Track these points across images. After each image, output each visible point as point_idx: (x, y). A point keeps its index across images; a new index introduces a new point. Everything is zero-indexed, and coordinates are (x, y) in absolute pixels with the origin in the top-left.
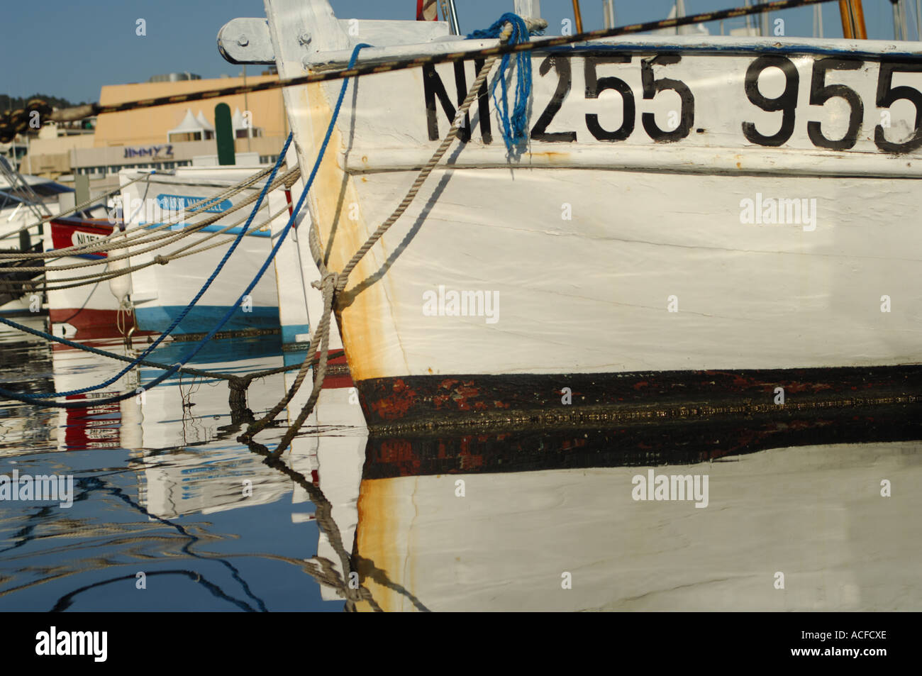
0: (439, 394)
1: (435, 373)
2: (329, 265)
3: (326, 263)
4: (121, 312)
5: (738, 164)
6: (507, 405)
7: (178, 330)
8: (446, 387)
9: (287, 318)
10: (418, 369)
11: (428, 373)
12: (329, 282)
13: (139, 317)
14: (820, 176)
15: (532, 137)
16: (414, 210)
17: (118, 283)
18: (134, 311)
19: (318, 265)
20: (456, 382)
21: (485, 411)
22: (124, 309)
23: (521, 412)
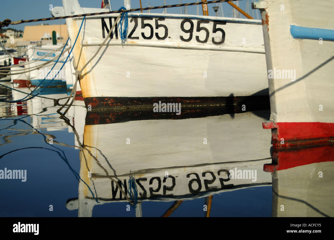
0: (105, 102)
1: (104, 96)
2: (78, 69)
3: (77, 69)
4: (27, 81)
5: (179, 46)
6: (121, 105)
7: (41, 85)
8: (106, 100)
9: (68, 83)
10: (99, 95)
11: (102, 96)
12: (77, 73)
13: (32, 82)
14: (198, 49)
15: (128, 38)
16: (98, 56)
17: (27, 74)
18: (31, 80)
19: (75, 69)
20: (109, 98)
21: (116, 106)
22: (28, 80)
23: (125, 106)
